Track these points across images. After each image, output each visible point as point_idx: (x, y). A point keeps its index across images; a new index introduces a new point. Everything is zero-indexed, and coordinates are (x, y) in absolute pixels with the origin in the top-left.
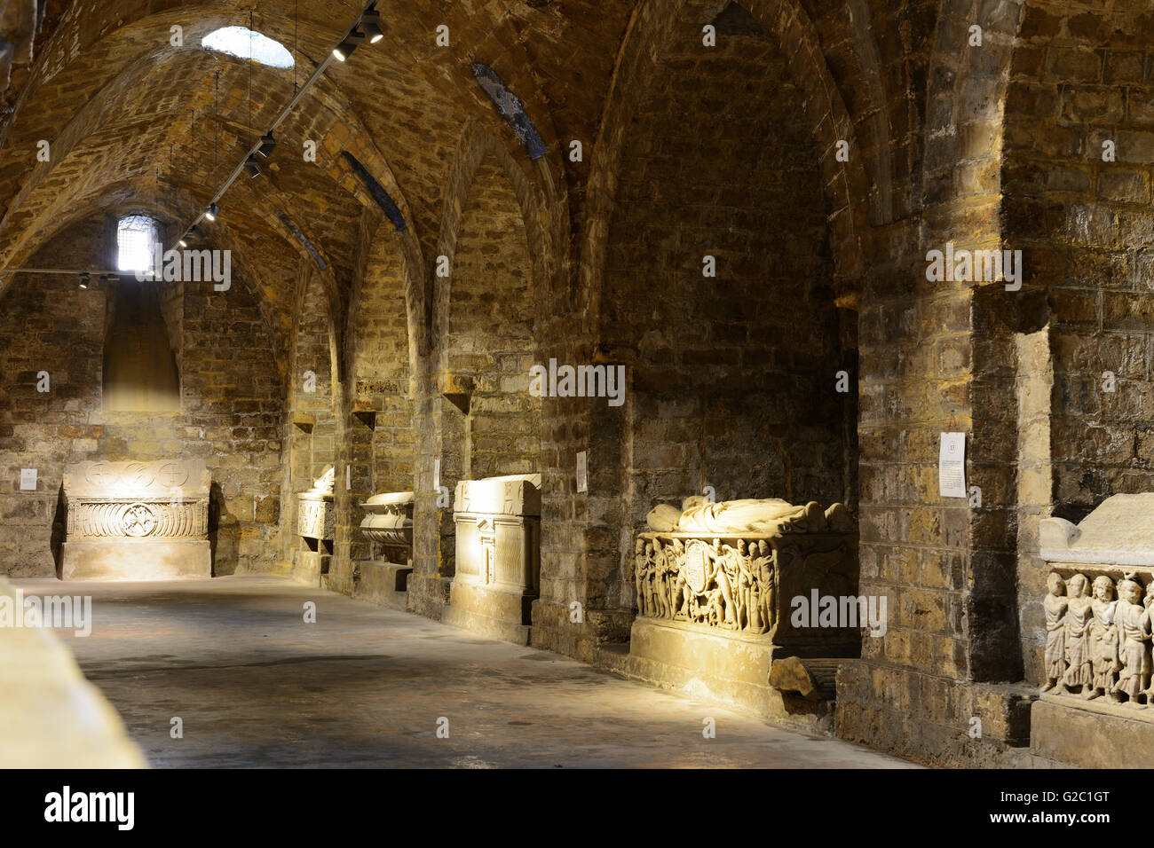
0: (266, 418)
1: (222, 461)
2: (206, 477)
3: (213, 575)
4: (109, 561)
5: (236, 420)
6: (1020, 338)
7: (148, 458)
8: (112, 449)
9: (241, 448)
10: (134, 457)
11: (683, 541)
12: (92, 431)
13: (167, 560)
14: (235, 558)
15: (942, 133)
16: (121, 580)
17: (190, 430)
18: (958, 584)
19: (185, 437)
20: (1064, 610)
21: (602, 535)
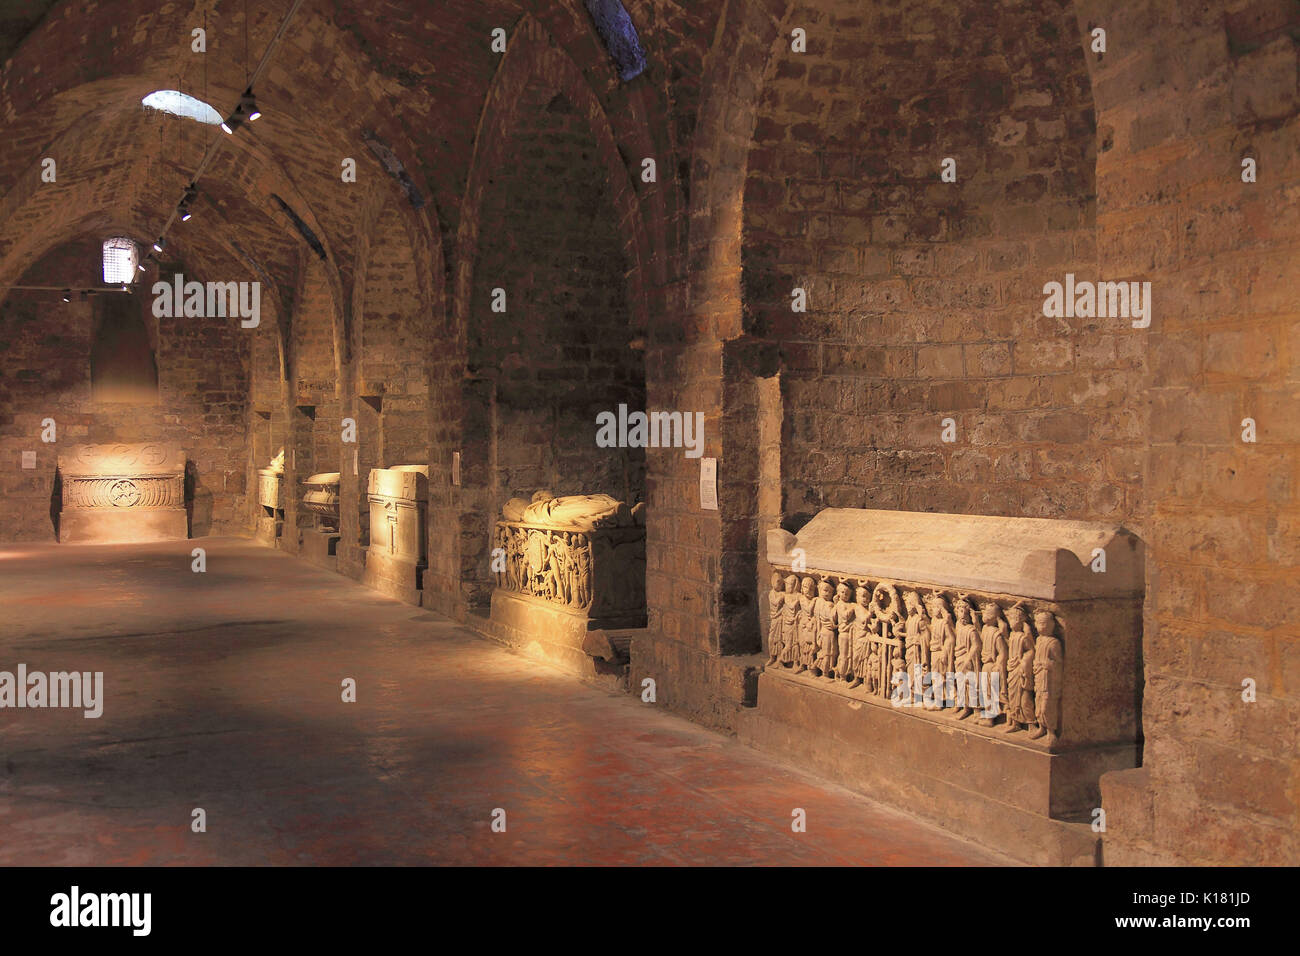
0: (233, 407)
1: (196, 443)
2: (181, 455)
3: (190, 536)
4: (99, 526)
5: (207, 409)
6: (760, 380)
7: (132, 441)
8: (103, 434)
9: (211, 432)
10: (120, 440)
11: (526, 530)
12: (83, 420)
13: (150, 525)
14: (209, 522)
15: (700, 214)
16: (110, 542)
17: (167, 418)
18: (712, 578)
19: (163, 423)
20: (782, 603)
21: (473, 520)
